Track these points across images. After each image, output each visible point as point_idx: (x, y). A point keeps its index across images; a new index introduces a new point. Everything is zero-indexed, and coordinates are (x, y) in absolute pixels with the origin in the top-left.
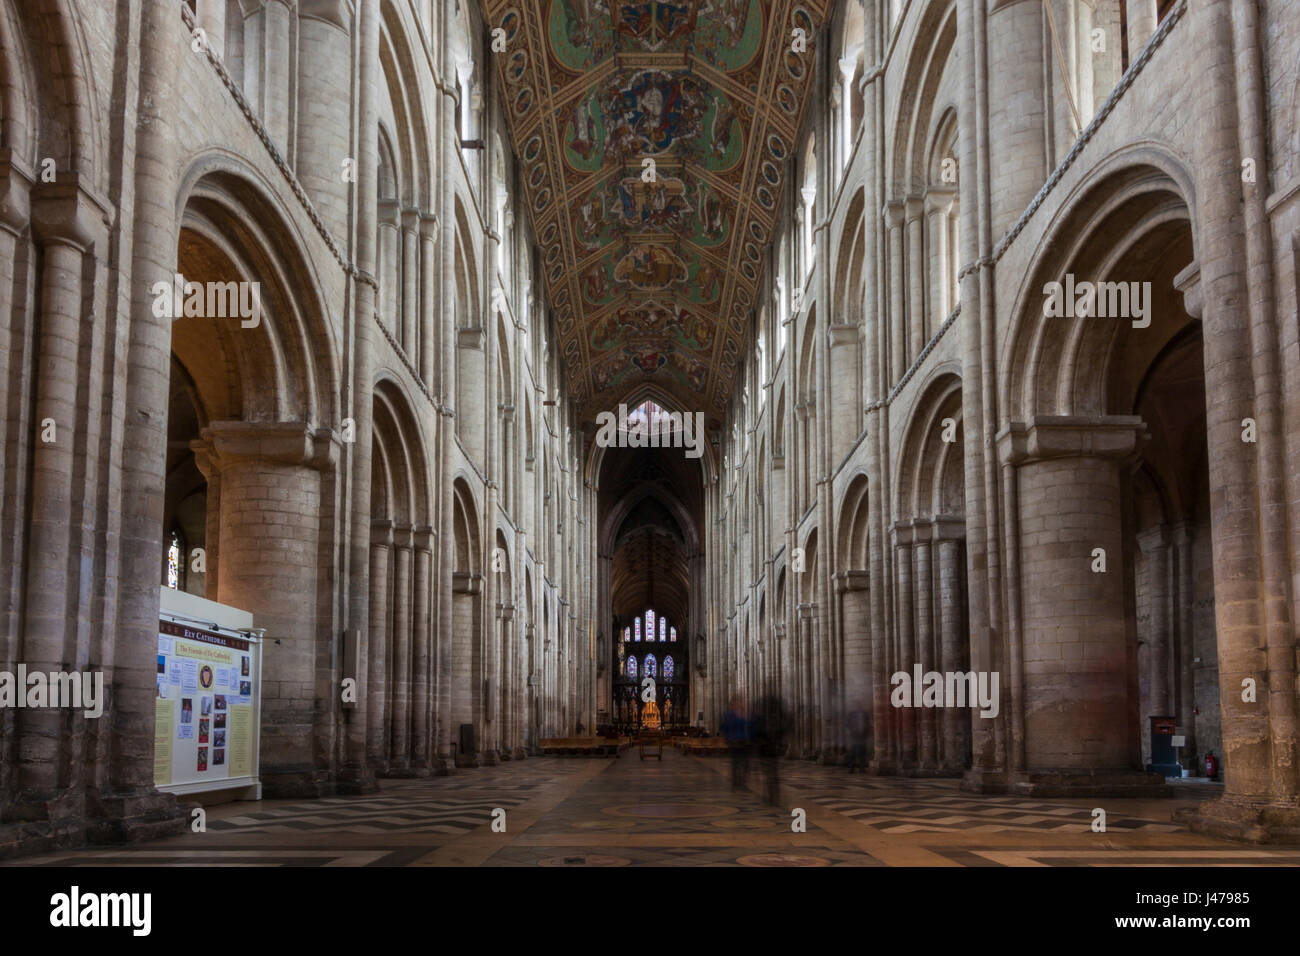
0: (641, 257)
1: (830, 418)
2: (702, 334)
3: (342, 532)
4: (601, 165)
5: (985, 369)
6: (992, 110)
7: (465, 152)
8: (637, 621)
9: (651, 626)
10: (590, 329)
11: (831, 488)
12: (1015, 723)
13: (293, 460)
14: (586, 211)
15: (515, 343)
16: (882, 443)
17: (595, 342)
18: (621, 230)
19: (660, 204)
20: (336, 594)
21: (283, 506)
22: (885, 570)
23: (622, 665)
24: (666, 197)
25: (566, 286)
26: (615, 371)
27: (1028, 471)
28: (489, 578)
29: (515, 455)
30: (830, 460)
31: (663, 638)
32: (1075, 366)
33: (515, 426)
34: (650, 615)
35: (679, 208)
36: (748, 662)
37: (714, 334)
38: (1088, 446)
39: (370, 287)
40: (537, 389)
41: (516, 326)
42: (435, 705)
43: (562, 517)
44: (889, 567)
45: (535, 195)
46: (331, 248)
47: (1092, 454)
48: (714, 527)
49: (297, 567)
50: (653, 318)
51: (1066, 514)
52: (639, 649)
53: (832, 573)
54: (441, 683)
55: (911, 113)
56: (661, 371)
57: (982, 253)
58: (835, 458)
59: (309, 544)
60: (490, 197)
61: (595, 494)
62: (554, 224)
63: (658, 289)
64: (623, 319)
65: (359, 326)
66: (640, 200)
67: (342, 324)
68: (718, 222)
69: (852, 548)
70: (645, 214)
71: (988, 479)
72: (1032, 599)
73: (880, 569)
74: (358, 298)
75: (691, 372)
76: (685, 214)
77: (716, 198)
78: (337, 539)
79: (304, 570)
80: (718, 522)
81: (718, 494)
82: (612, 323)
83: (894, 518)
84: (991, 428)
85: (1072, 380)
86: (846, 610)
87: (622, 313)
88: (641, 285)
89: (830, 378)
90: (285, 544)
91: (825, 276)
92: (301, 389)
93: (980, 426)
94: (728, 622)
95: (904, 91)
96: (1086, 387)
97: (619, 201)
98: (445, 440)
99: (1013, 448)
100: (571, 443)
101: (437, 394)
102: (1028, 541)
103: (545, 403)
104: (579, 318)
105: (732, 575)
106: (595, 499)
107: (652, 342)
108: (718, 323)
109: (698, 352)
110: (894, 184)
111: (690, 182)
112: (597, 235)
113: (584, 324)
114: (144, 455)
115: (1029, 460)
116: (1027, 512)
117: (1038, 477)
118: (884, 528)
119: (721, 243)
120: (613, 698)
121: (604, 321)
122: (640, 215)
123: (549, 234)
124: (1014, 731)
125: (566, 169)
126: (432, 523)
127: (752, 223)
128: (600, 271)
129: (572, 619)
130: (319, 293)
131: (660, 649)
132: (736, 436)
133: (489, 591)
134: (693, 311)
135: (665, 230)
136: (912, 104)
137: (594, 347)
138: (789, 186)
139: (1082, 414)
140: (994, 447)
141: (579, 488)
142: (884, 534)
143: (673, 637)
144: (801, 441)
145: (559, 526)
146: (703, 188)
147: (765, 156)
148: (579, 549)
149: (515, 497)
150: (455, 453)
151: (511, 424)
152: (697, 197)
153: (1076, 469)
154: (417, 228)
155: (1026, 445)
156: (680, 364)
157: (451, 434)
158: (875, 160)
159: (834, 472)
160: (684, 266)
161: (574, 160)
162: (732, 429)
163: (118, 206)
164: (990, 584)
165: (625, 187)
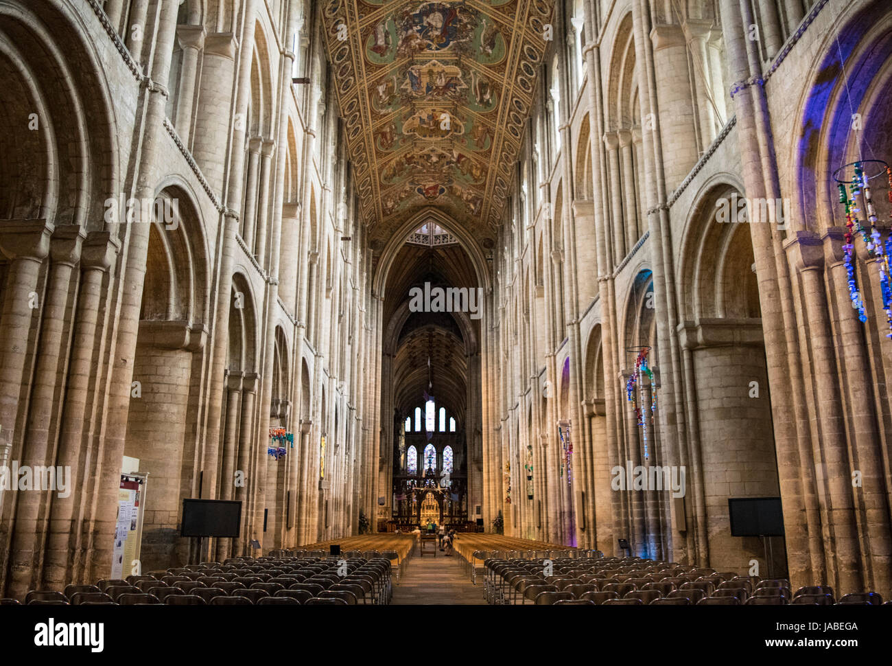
0: (424, 116)
1: (576, 272)
2: (477, 173)
3: (204, 397)
4: (395, 59)
5: (667, 280)
6: (660, 109)
7: (296, 86)
8: (418, 411)
9: (431, 417)
10: (381, 170)
11: (579, 329)
12: (701, 544)
13: (176, 347)
14: (381, 89)
15: (321, 201)
16: (611, 307)
17: (385, 179)
18: (409, 99)
19: (441, 82)
20: (197, 443)
21: (166, 380)
22: (617, 407)
23: (402, 457)
24: (446, 78)
25: (363, 140)
26: (401, 199)
27: (700, 354)
28: (294, 403)
29: (317, 291)
30: (577, 305)
31: (442, 428)
32: (724, 284)
33: (318, 267)
34: (430, 406)
35: (456, 85)
36: (519, 463)
37: (487, 173)
38: (738, 339)
39: (235, 220)
40: (336, 230)
41: (323, 188)
42: (252, 519)
43: (352, 329)
44: (620, 405)
45: (341, 83)
46: (213, 201)
47: (741, 344)
48: (489, 333)
49: (173, 423)
50: (434, 159)
51: (727, 387)
52: (419, 439)
53: (582, 400)
54: (257, 501)
55: (618, 76)
56: (442, 199)
57: (660, 201)
58: (581, 304)
59: (181, 406)
60: (310, 105)
61: (381, 303)
62: (355, 100)
63: (440, 138)
64: (409, 161)
65: (225, 247)
66: (425, 80)
67: (214, 248)
68: (487, 96)
69: (597, 380)
70: (429, 89)
71: (674, 358)
72: (708, 449)
73: (614, 407)
74: (226, 228)
75: (467, 200)
76: (461, 89)
77: (486, 81)
78: (201, 403)
79: (177, 425)
80: (492, 330)
81: (492, 304)
82: (400, 164)
83: (622, 367)
84: (673, 322)
85: (724, 293)
86: (594, 432)
87: (408, 156)
88: (425, 136)
89: (575, 241)
90: (165, 407)
91: (568, 163)
92: (185, 296)
93: (667, 320)
94: (502, 423)
95: (612, 63)
96: (733, 296)
97: (408, 81)
98: (270, 303)
99: (688, 339)
100: (362, 262)
101: (267, 268)
102: (703, 405)
103: (343, 239)
104: (372, 162)
105: (505, 380)
106: (381, 308)
107: (433, 177)
108: (490, 166)
109: (474, 186)
110: (610, 121)
111: (465, 70)
112: (389, 104)
113: (376, 166)
114: (122, 385)
115: (700, 347)
116: (701, 384)
117: (707, 359)
118: (615, 374)
119: (491, 110)
120: (393, 491)
121: (393, 163)
122: (424, 90)
123: (351, 106)
124: (701, 550)
125: (366, 64)
126: (257, 370)
127: (515, 99)
128: (391, 128)
129: (358, 420)
130: (204, 233)
131: (440, 440)
132: (507, 256)
133: (294, 414)
134: (469, 156)
135: (445, 99)
136: (619, 70)
137: (384, 182)
138: (542, 83)
139: (731, 317)
140: (676, 335)
141: (367, 299)
142: (615, 379)
143: (453, 428)
144: (557, 280)
145: (350, 338)
146: (475, 73)
147: (523, 57)
148: (365, 354)
149: (316, 327)
150: (277, 309)
151: (315, 266)
152: (471, 79)
153: (731, 355)
154: (260, 150)
155: (696, 337)
156: (458, 193)
157: (276, 297)
158: (596, 102)
159: (581, 316)
160: (461, 124)
161: (374, 58)
162: (503, 250)
163: (123, 242)
164: (679, 436)
165: (413, 71)
